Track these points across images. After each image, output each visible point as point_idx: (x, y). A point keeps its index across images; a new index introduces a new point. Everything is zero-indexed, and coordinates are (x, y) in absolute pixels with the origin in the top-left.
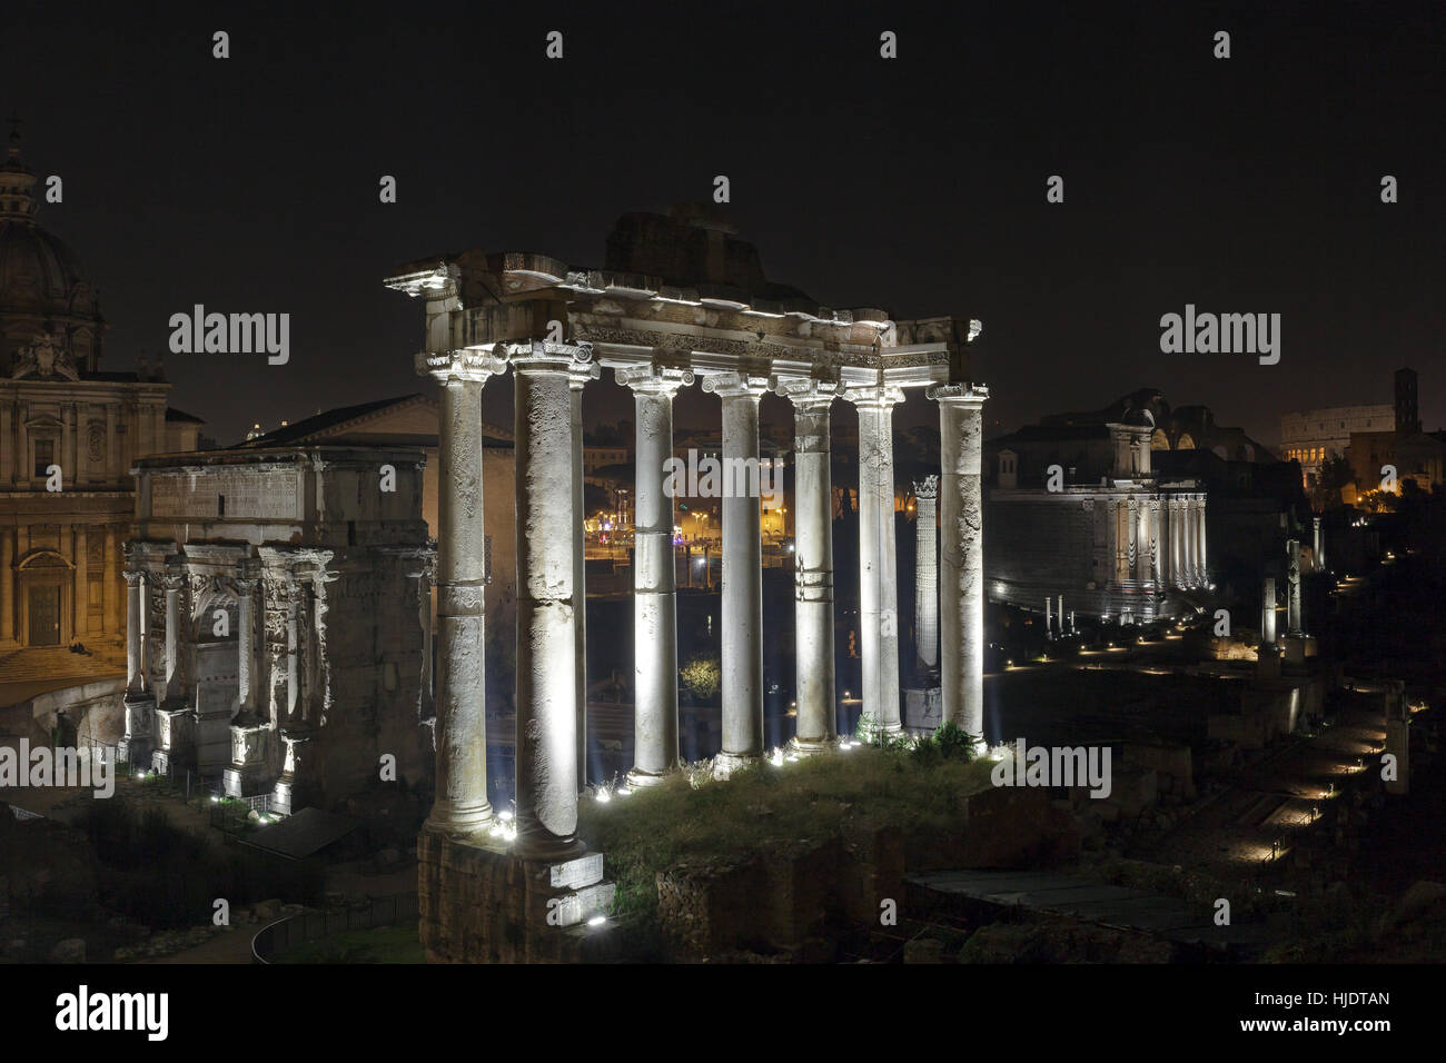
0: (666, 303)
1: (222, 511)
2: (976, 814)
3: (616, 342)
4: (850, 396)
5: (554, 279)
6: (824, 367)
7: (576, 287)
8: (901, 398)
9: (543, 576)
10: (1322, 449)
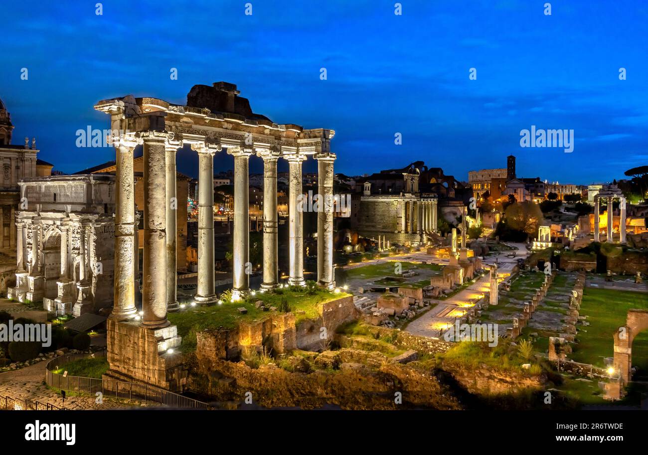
0: (211, 120)
1: (55, 199)
2: (326, 310)
3: (190, 134)
4: (286, 157)
5: (165, 109)
6: (275, 146)
7: (172, 112)
8: (305, 159)
9: (153, 221)
10: (479, 185)
